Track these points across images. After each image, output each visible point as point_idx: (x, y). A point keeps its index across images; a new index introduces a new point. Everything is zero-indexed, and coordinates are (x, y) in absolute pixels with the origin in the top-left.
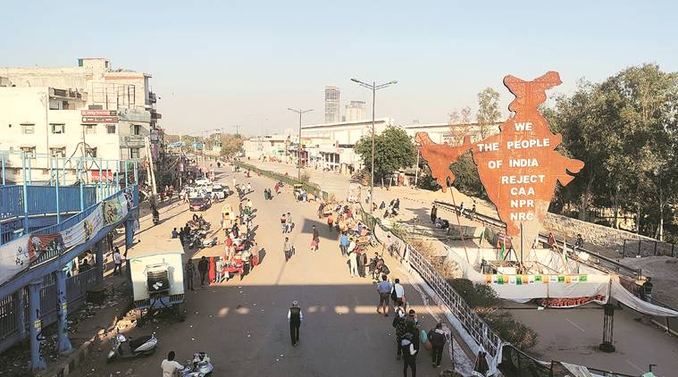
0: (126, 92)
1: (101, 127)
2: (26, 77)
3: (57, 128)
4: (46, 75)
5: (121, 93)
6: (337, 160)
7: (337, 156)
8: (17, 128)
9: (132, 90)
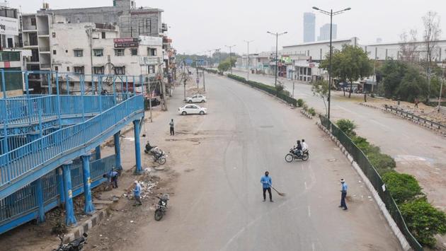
0: (145, 23)
1: (128, 51)
2: (78, 15)
3: (99, 52)
4: (91, 13)
5: (141, 25)
6: (310, 74)
7: (310, 70)
8: (71, 53)
9: (149, 22)
